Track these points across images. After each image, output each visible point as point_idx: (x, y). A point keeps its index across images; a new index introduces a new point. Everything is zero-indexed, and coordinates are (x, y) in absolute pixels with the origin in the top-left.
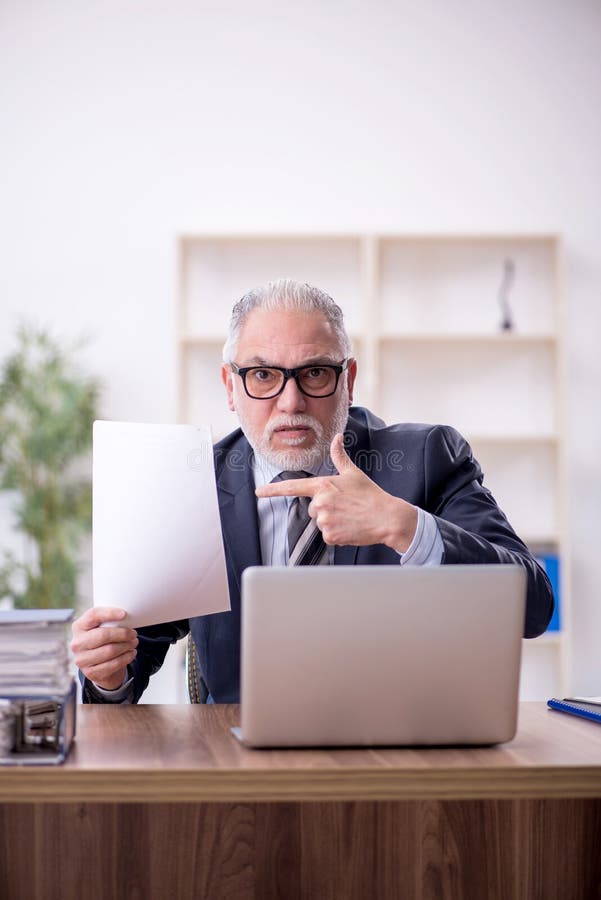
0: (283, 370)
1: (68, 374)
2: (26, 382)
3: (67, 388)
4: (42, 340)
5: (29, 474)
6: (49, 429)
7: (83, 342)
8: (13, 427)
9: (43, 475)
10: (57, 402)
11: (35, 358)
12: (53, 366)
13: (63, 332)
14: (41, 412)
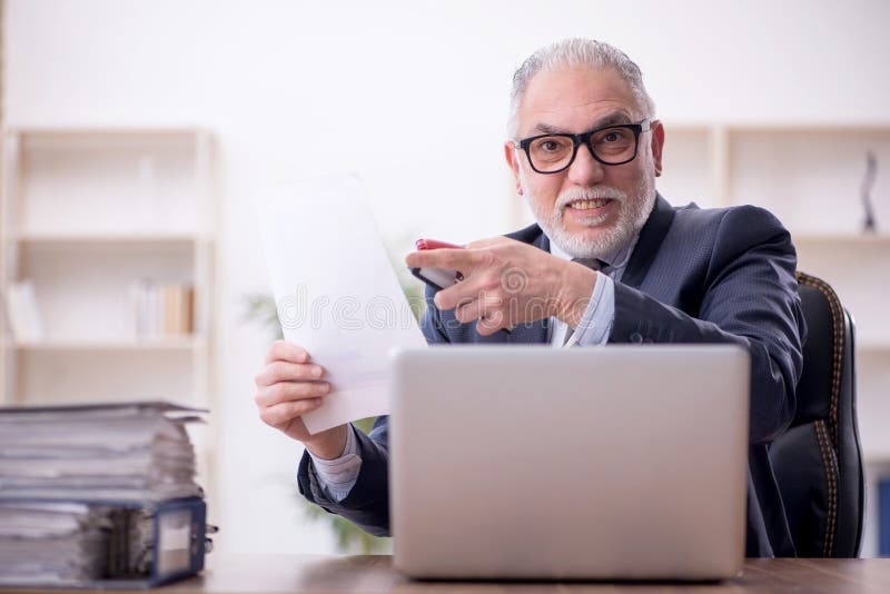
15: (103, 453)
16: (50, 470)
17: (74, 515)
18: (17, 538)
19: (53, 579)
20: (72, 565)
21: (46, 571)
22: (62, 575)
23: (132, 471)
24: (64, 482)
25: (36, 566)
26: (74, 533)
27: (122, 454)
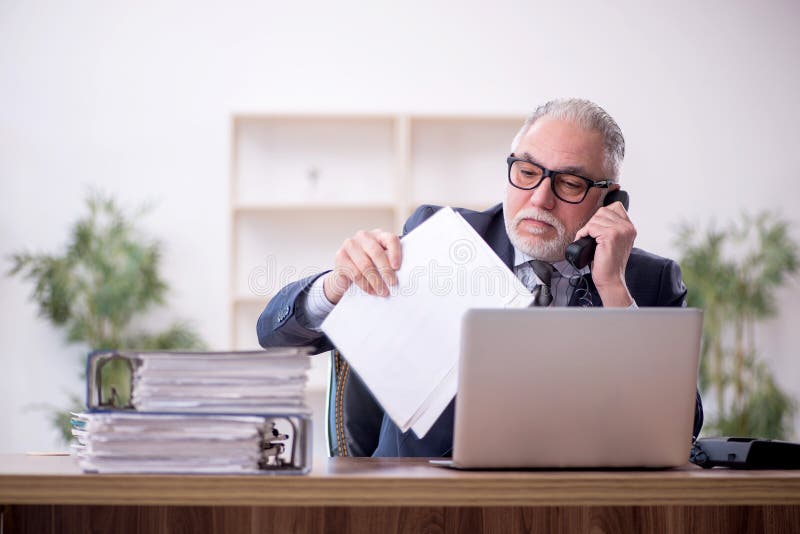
0: (544, 169)
1: (132, 238)
2: (94, 245)
3: (130, 249)
4: (109, 207)
5: (95, 328)
6: (114, 288)
7: (145, 209)
8: (82, 285)
9: (108, 329)
10: (121, 263)
11: (102, 223)
12: (118, 229)
13: (128, 200)
14: (107, 271)
15: (272, 381)
16: (235, 394)
17: (254, 423)
18: (214, 441)
19: (237, 469)
20: (251, 459)
21: (232, 463)
22: (244, 467)
23: (291, 394)
24: (245, 402)
25: (226, 460)
26: (254, 437)
27: (284, 382)
